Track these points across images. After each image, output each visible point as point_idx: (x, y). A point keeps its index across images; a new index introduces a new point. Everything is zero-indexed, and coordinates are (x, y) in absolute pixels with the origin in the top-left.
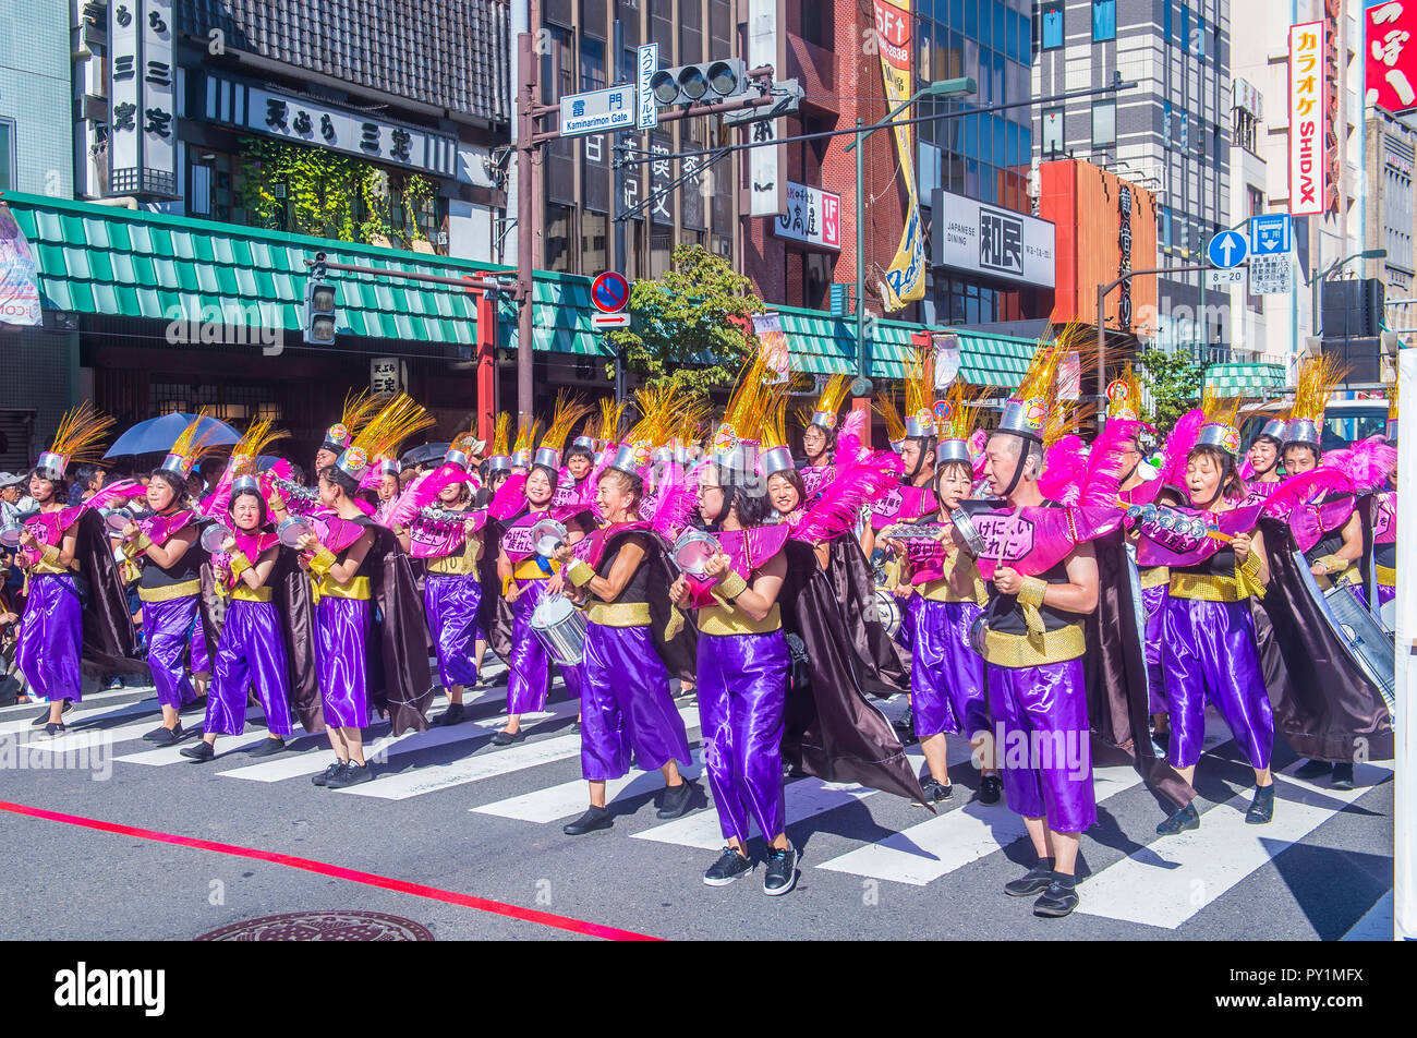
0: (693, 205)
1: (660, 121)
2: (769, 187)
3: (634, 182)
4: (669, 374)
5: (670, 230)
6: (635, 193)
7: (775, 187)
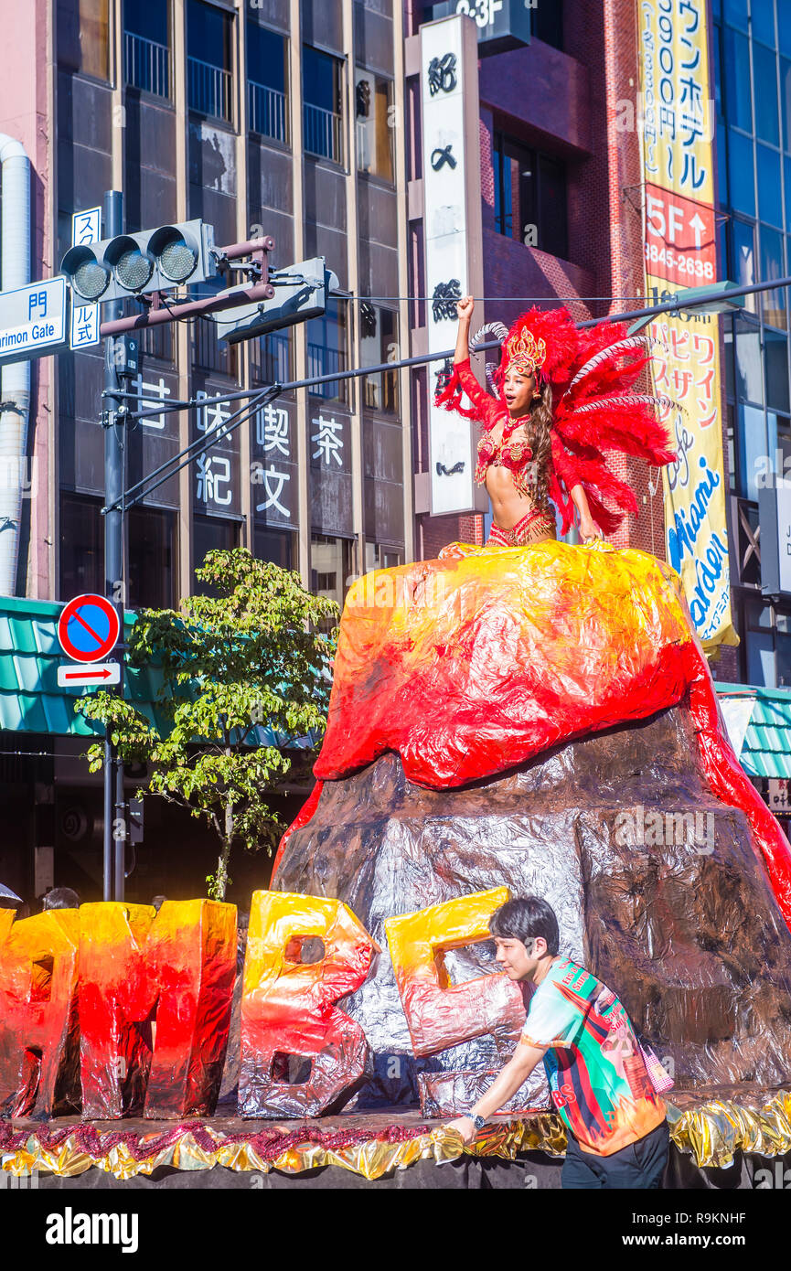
0: (332, 498)
1: (103, 335)
2: (458, 468)
3: (226, 462)
4: (191, 765)
5: (291, 537)
6: (226, 478)
7: (468, 469)
